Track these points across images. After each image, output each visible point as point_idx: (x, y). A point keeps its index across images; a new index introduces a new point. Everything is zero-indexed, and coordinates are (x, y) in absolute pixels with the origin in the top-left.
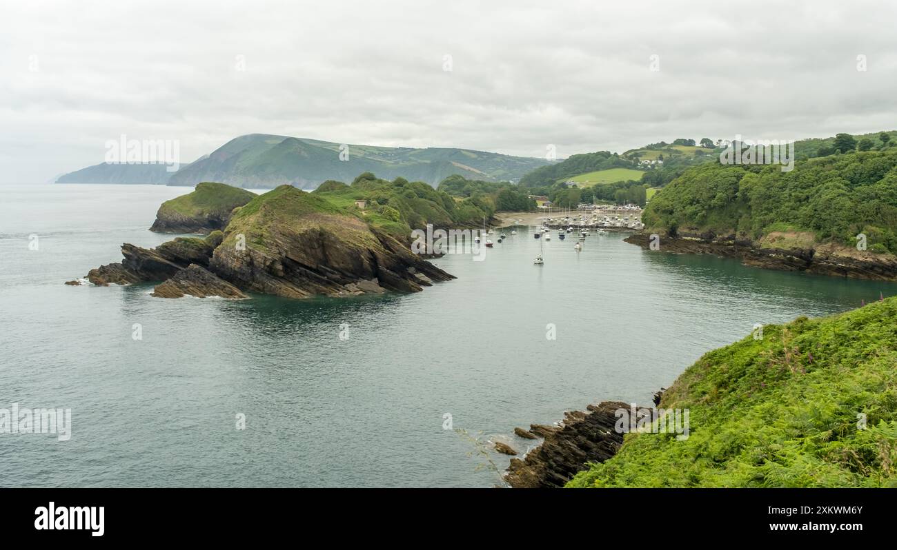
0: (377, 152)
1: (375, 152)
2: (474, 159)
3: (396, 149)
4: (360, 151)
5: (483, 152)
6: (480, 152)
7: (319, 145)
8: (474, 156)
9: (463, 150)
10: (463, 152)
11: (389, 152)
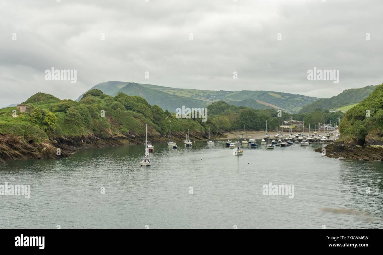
0: (202, 94)
1: (200, 94)
2: (278, 98)
3: (217, 92)
4: (189, 93)
5: (286, 93)
6: (283, 93)
7: (158, 89)
8: (278, 96)
9: (270, 92)
10: (270, 93)
11: (211, 94)
